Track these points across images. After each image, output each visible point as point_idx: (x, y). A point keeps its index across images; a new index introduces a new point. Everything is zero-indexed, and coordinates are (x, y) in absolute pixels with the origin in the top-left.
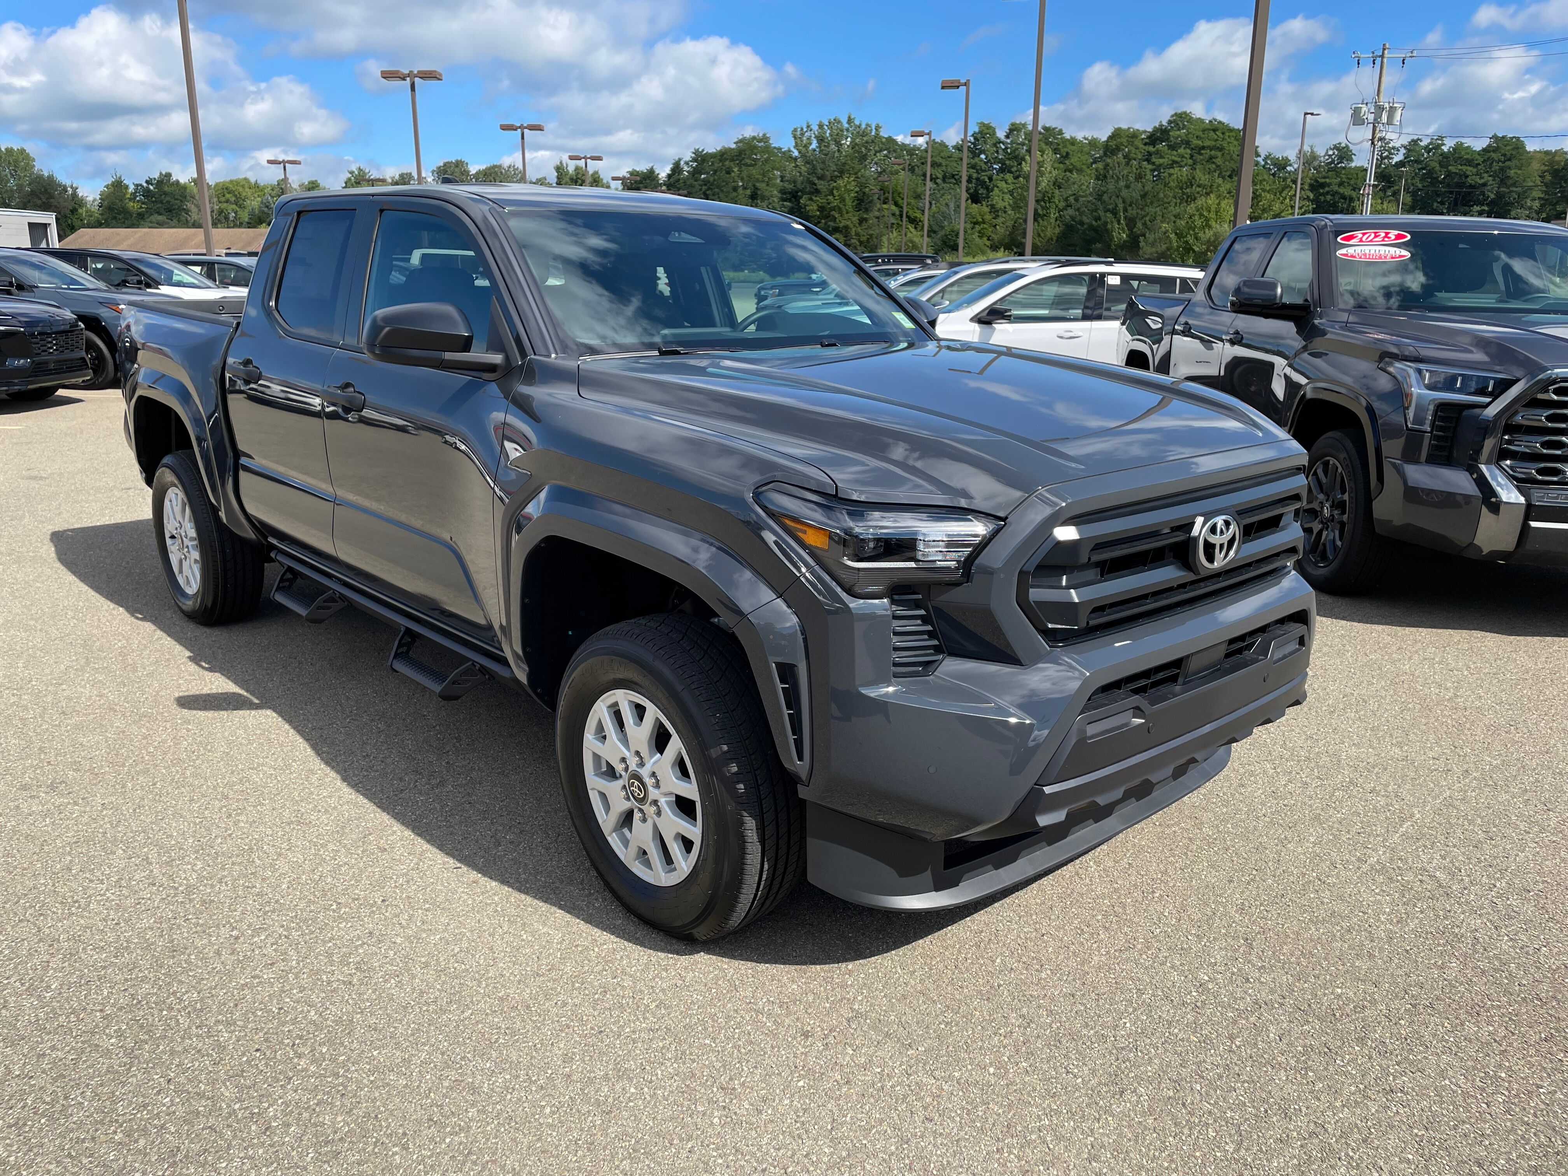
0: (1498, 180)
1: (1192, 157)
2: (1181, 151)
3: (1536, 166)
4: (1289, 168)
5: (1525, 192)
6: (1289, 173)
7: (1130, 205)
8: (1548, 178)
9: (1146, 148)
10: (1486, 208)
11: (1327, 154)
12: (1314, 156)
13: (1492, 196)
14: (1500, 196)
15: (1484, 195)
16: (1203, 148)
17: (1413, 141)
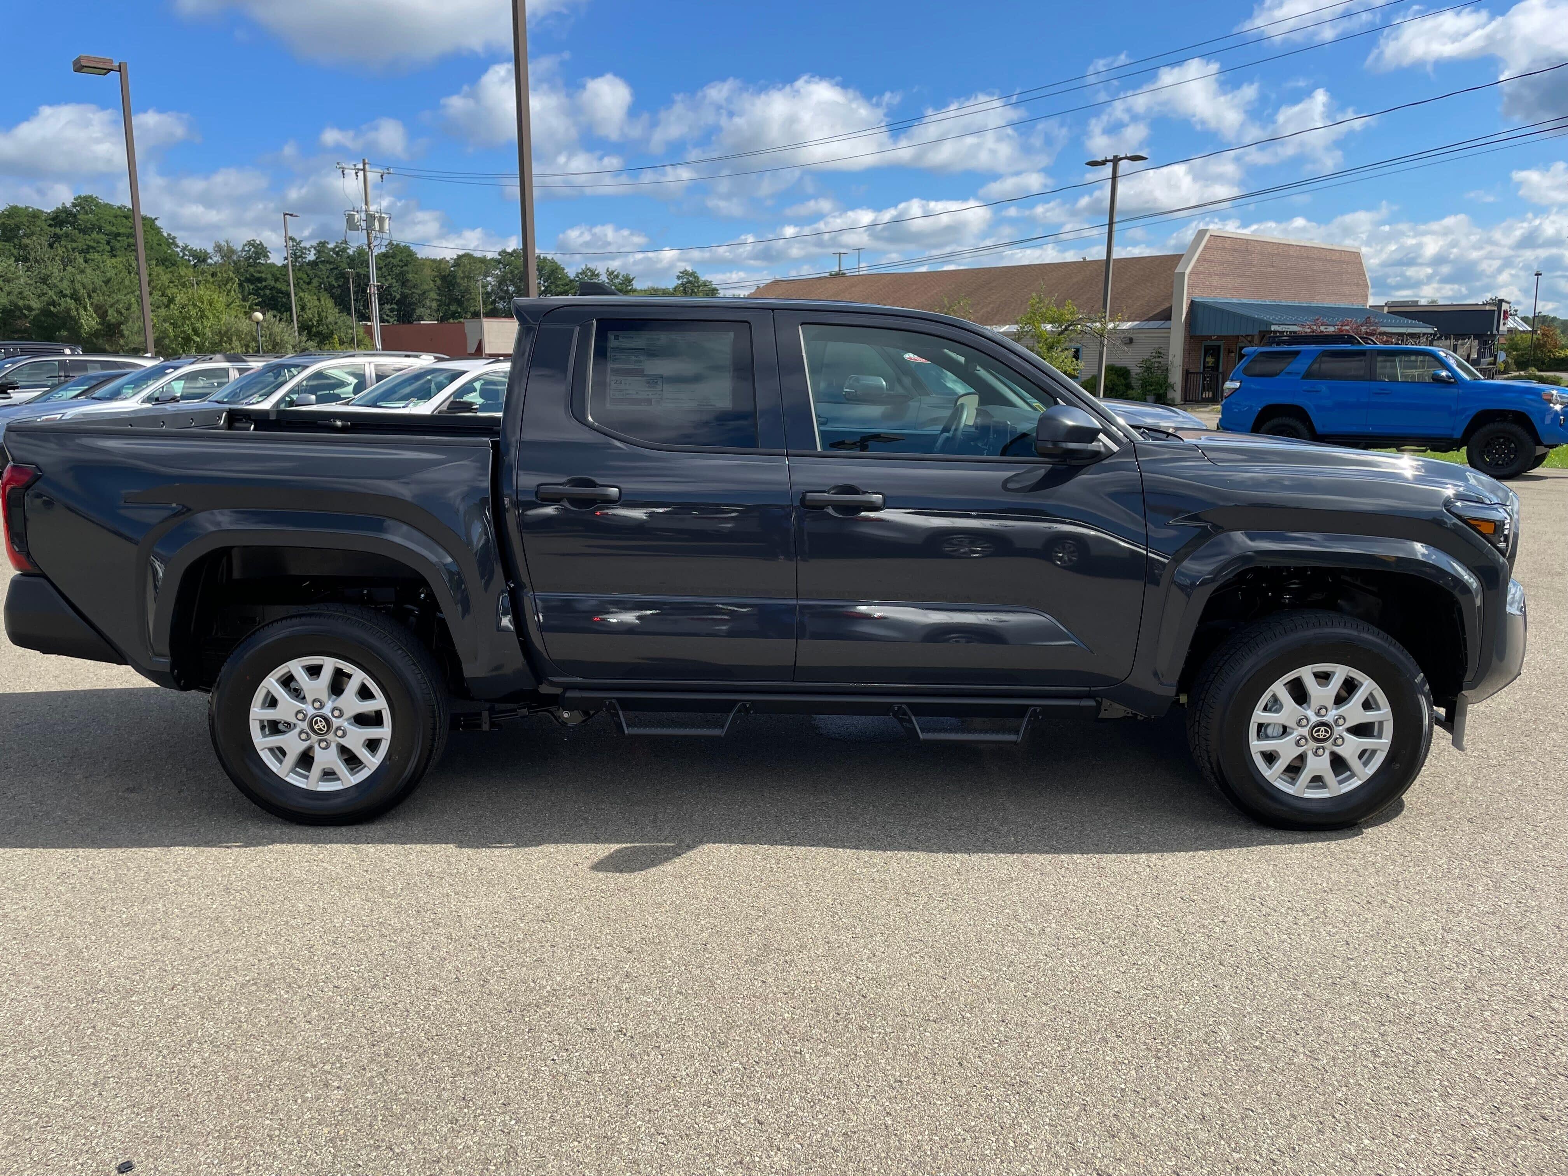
0: (400, 283)
1: (108, 243)
2: (94, 235)
3: (427, 272)
4: (209, 261)
5: (424, 293)
6: (211, 265)
7: (94, 291)
8: (439, 282)
9: (53, 229)
10: (396, 307)
11: (243, 250)
12: (232, 251)
13: (398, 296)
14: (404, 296)
15: (391, 295)
16: (119, 235)
17: (320, 243)
